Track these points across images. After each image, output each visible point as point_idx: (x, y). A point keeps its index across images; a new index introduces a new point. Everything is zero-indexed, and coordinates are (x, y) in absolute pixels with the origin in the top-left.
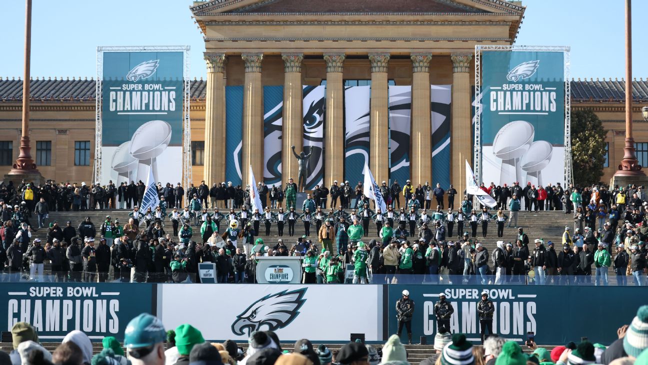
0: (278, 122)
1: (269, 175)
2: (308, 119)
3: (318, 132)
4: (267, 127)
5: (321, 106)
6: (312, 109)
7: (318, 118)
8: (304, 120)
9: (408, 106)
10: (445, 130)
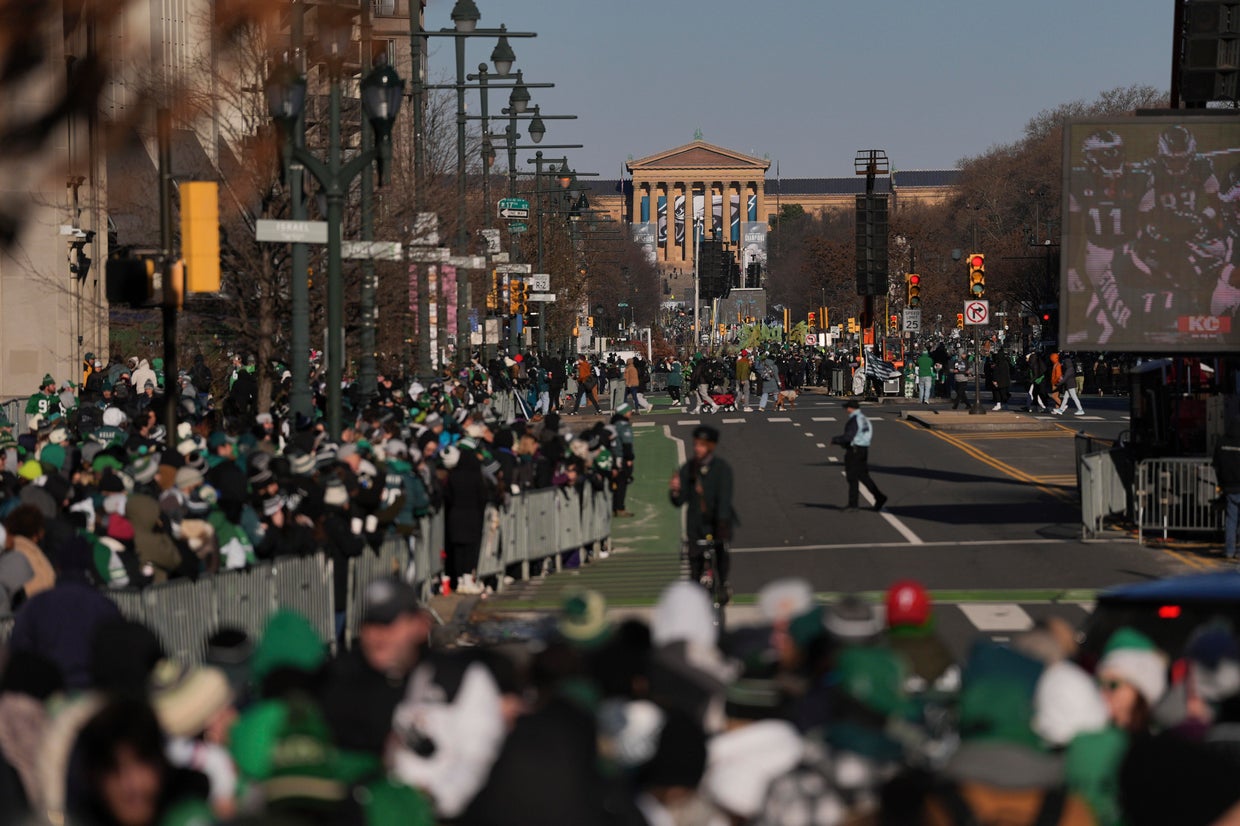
0: (665, 212)
1: (660, 235)
2: (678, 211)
3: (681, 217)
4: (660, 215)
5: (683, 205)
6: (679, 207)
7: (682, 211)
8: (676, 212)
9: (721, 204)
10: (738, 214)
